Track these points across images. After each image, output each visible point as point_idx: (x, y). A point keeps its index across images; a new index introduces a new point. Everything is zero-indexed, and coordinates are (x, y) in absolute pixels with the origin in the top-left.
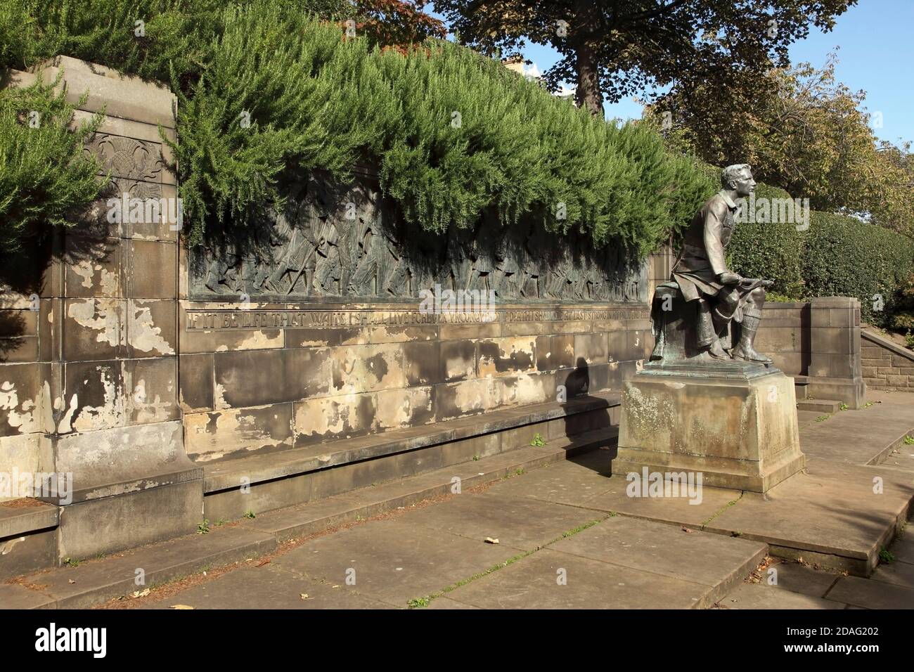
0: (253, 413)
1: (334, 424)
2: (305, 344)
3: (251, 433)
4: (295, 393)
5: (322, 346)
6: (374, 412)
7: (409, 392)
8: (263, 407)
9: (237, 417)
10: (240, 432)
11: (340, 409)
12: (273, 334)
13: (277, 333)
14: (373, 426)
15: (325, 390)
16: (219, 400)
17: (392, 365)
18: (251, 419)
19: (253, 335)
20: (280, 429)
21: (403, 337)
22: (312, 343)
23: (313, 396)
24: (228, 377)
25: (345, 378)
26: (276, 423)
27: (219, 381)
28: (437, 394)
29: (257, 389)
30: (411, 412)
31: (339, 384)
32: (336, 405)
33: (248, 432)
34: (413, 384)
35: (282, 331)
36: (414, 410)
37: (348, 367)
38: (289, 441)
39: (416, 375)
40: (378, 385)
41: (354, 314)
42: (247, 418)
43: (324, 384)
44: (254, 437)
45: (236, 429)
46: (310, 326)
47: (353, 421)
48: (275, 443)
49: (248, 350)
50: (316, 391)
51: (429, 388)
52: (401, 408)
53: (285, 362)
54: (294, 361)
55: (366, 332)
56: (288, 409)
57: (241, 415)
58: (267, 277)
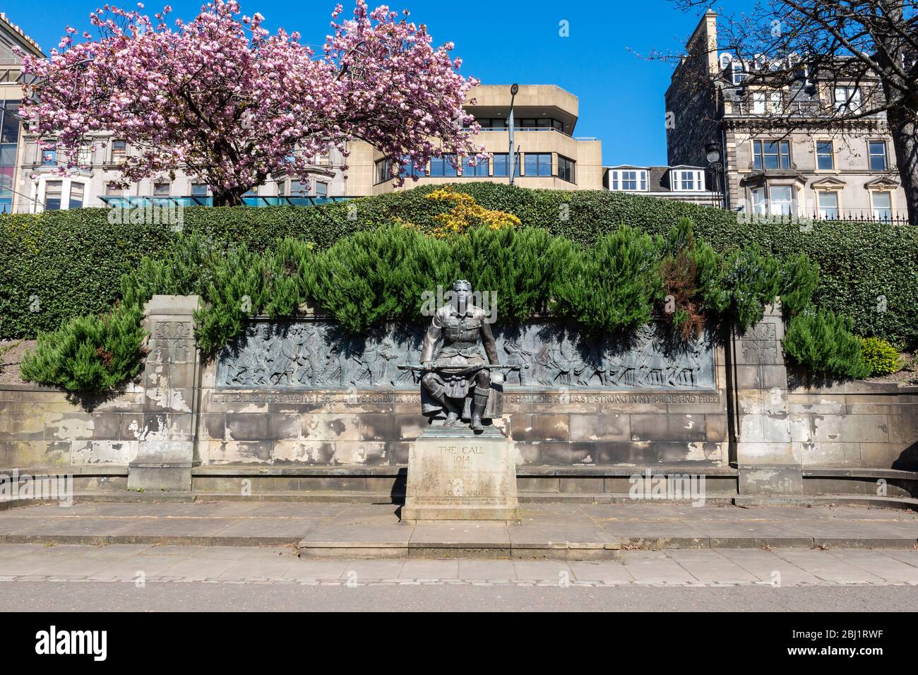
0: (247, 444)
1: (302, 456)
2: (282, 411)
3: (245, 454)
4: (274, 436)
5: (294, 413)
6: (333, 453)
7: (366, 443)
8: (253, 442)
9: (237, 445)
10: (238, 453)
11: (306, 448)
12: (261, 406)
13: (264, 405)
14: (332, 461)
15: (296, 437)
16: (228, 436)
17: (349, 426)
18: (246, 447)
19: (248, 406)
20: (264, 454)
21: (360, 410)
22: (286, 411)
23: (286, 439)
24: (233, 425)
25: (310, 431)
26: (261, 451)
27: (228, 427)
28: (391, 447)
29: (250, 433)
30: (365, 457)
31: (306, 434)
32: (303, 446)
34: (368, 439)
35: (267, 404)
36: (368, 455)
37: (313, 425)
38: (269, 461)
39: (371, 434)
40: (337, 438)
42: (243, 446)
43: (295, 433)
44: (247, 456)
45: (237, 451)
46: (287, 402)
47: (316, 456)
48: (260, 462)
49: (245, 413)
50: (289, 437)
51: (384, 443)
52: (357, 453)
53: (269, 420)
54: (274, 420)
55: (328, 406)
56: (269, 445)
57: (239, 444)
58: (262, 377)
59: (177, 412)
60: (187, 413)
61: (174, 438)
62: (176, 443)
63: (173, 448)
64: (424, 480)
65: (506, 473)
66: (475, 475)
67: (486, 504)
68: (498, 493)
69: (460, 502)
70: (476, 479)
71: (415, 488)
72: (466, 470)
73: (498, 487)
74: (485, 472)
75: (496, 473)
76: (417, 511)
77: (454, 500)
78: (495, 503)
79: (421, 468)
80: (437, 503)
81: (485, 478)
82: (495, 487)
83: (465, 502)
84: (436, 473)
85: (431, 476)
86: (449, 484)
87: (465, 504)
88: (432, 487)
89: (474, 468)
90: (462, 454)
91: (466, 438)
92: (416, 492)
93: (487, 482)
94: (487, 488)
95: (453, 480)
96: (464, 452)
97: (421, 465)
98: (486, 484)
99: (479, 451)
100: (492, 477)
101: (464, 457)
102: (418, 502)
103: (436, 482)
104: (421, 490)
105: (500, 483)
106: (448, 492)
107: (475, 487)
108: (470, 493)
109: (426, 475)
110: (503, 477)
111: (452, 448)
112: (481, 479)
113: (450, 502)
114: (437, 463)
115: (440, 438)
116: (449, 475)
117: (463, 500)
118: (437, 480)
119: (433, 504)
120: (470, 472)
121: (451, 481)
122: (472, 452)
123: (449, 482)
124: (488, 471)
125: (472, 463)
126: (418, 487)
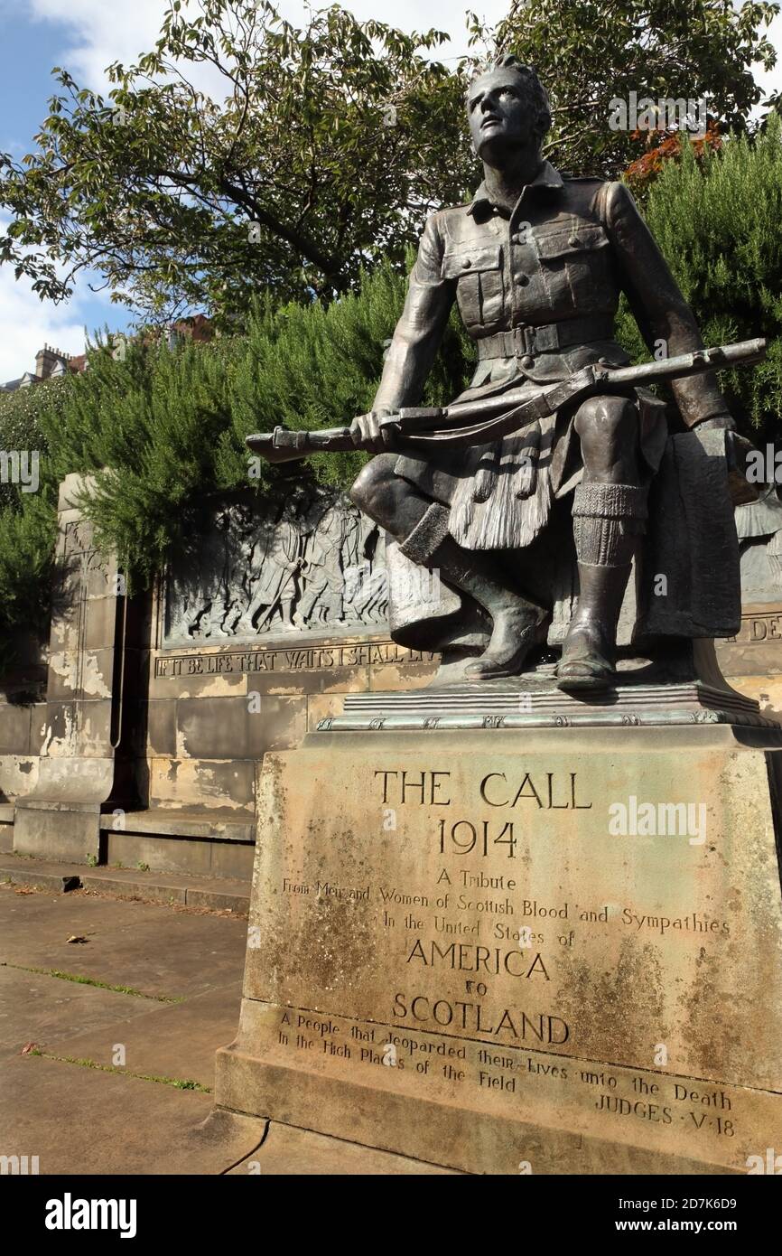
0: (212, 766)
2: (273, 691)
3: (208, 787)
5: (296, 695)
8: (222, 762)
9: (196, 768)
10: (198, 785)
12: (235, 681)
13: (241, 678)
16: (180, 749)
18: (209, 772)
19: (214, 682)
20: (241, 789)
22: (281, 690)
24: (189, 725)
26: (236, 782)
27: (181, 729)
29: (216, 741)
33: (206, 786)
35: (245, 676)
38: (249, 805)
41: (346, 651)
42: (205, 771)
43: (295, 740)
44: (211, 794)
45: (195, 782)
46: (283, 669)
48: (235, 805)
49: (208, 697)
55: (362, 675)
56: (250, 768)
57: (199, 767)
58: (240, 617)
59: (91, 697)
60: (106, 699)
61: (88, 750)
62: (89, 762)
63: (85, 772)
64: (312, 927)
65: (717, 928)
66: (546, 927)
67: (604, 1104)
69: (468, 1067)
70: (549, 950)
71: (277, 961)
72: (497, 896)
73: (674, 1015)
74: (597, 917)
75: (661, 924)
76: (273, 1075)
77: (441, 1050)
78: (660, 1113)
79: (300, 867)
80: (362, 1050)
81: (598, 951)
82: (658, 1012)
83: (493, 1071)
84: (362, 897)
85: (343, 909)
86: (416, 963)
87: (492, 1082)
88: (343, 968)
89: (539, 885)
90: (477, 811)
91: (507, 726)
92: (281, 979)
93: (607, 974)
94: (608, 1010)
95: (434, 943)
96: (486, 800)
97: (303, 853)
98: (605, 985)
99: (562, 795)
100: (639, 948)
101: (486, 823)
102: (286, 1029)
103: (359, 944)
104: (298, 975)
105: (687, 987)
106: (414, 1002)
107: (541, 996)
108: (518, 1026)
109: (321, 901)
110: (702, 956)
111: (433, 777)
112: (576, 952)
113: (421, 1056)
114: (366, 847)
115: (396, 728)
116: (418, 911)
117: (484, 1056)
118: (365, 936)
119: (347, 1052)
120: (518, 910)
121: (426, 945)
122: (527, 803)
123: (418, 950)
124: (614, 908)
125: (527, 859)
126: (289, 960)
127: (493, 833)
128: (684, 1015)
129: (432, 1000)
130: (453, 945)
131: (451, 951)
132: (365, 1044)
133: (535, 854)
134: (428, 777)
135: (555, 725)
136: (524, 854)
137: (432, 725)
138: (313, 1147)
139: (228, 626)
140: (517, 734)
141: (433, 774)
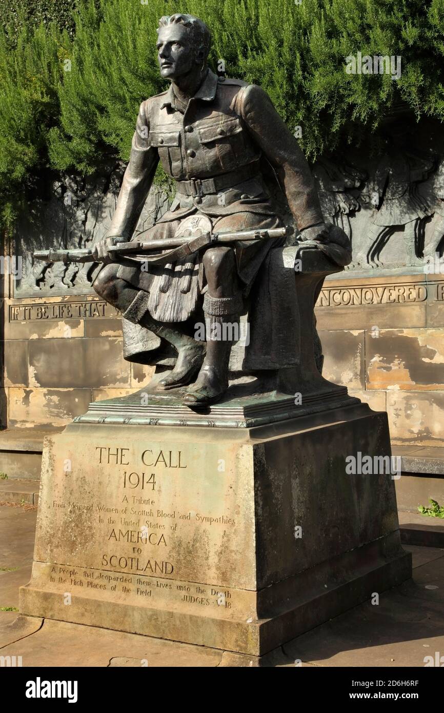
0: (58, 393)
2: (104, 334)
3: (55, 410)
4: (94, 379)
8: (65, 390)
9: (45, 395)
10: (46, 409)
12: (74, 325)
13: (79, 323)
15: (124, 380)
16: (32, 379)
18: (55, 399)
19: (58, 326)
22: (110, 333)
23: (111, 385)
24: (39, 361)
26: (76, 406)
27: (31, 363)
29: (60, 374)
33: (53, 410)
35: (82, 321)
42: (52, 397)
43: (124, 375)
44: (57, 415)
45: (44, 406)
49: (53, 338)
50: (115, 381)
53: (85, 350)
54: (95, 349)
56: (87, 394)
57: (48, 394)
58: (77, 272)
64: (67, 525)
65: (231, 522)
66: (166, 522)
67: (185, 599)
68: (212, 576)
69: (132, 587)
70: (167, 532)
71: (50, 542)
72: (147, 508)
73: (213, 559)
74: (186, 517)
75: (210, 520)
76: (46, 597)
77: (122, 580)
78: (205, 601)
79: (61, 495)
80: (88, 582)
81: (185, 532)
82: (207, 558)
83: (143, 587)
84: (89, 509)
85: (80, 515)
86: (113, 540)
87: (142, 593)
88: (80, 544)
89: (164, 503)
90: (140, 468)
91: (160, 424)
92: (51, 551)
93: (189, 543)
94: (189, 558)
95: (120, 530)
96: (144, 462)
97: (63, 488)
98: (188, 547)
99: (175, 462)
100: (201, 531)
101: (144, 474)
102: (54, 575)
103: (87, 532)
104: (60, 548)
105: (218, 548)
106: (111, 559)
107: (163, 554)
108: (153, 567)
109: (71, 512)
110: (224, 534)
111: (122, 451)
112: (178, 533)
113: (113, 583)
114: (92, 485)
115: (111, 423)
116: (114, 516)
117: (139, 581)
118: (90, 528)
119: (81, 583)
120: (155, 514)
121: (117, 532)
122: (161, 464)
123: (113, 533)
124: (193, 513)
125: (159, 491)
126: (55, 541)
127: (146, 479)
128: (216, 560)
129: (119, 557)
130: (128, 531)
131: (127, 534)
132: (89, 579)
133: (163, 489)
134: (120, 451)
135: (180, 425)
136: (158, 489)
137: (127, 422)
138: (63, 628)
139: (68, 280)
140: (163, 429)
141: (122, 449)
